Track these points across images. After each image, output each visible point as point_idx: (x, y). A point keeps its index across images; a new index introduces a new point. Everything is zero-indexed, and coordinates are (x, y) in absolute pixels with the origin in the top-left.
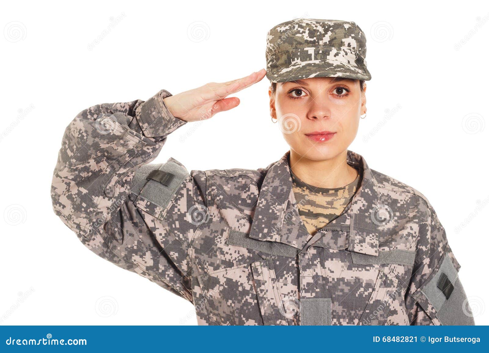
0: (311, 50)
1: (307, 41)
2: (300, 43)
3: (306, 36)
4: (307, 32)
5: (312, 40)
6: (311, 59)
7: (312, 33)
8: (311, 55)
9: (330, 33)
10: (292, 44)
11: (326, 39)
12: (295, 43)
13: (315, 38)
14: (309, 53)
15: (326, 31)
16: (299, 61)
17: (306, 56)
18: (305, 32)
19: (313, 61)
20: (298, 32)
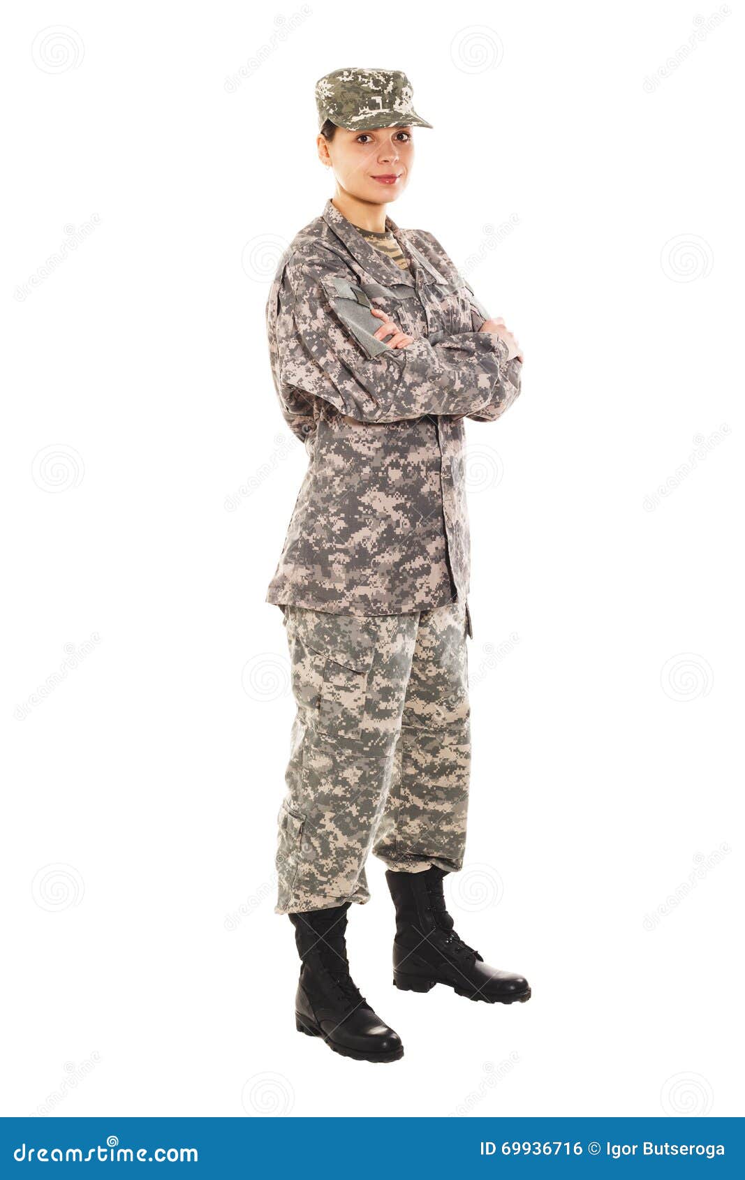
0: (378, 99)
1: (373, 90)
2: (368, 93)
3: (371, 85)
4: (371, 81)
5: (378, 89)
6: (379, 108)
7: (376, 83)
8: (379, 104)
9: (392, 83)
10: (359, 93)
11: (390, 88)
12: (361, 93)
13: (380, 88)
14: (377, 102)
15: (388, 81)
16: (367, 110)
17: (374, 106)
18: (368, 82)
19: (382, 110)
20: (364, 83)
